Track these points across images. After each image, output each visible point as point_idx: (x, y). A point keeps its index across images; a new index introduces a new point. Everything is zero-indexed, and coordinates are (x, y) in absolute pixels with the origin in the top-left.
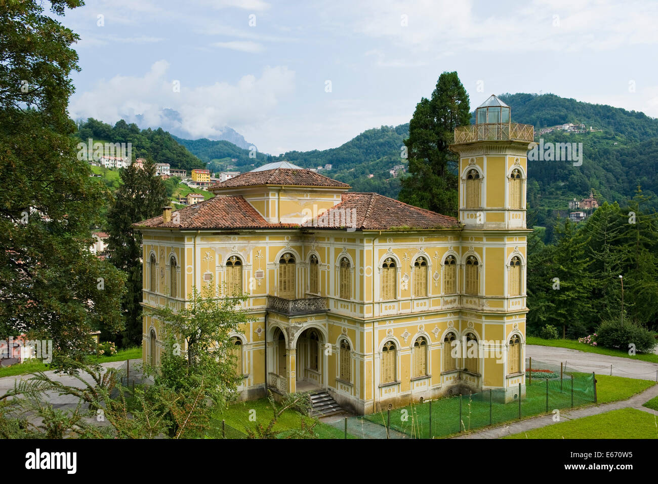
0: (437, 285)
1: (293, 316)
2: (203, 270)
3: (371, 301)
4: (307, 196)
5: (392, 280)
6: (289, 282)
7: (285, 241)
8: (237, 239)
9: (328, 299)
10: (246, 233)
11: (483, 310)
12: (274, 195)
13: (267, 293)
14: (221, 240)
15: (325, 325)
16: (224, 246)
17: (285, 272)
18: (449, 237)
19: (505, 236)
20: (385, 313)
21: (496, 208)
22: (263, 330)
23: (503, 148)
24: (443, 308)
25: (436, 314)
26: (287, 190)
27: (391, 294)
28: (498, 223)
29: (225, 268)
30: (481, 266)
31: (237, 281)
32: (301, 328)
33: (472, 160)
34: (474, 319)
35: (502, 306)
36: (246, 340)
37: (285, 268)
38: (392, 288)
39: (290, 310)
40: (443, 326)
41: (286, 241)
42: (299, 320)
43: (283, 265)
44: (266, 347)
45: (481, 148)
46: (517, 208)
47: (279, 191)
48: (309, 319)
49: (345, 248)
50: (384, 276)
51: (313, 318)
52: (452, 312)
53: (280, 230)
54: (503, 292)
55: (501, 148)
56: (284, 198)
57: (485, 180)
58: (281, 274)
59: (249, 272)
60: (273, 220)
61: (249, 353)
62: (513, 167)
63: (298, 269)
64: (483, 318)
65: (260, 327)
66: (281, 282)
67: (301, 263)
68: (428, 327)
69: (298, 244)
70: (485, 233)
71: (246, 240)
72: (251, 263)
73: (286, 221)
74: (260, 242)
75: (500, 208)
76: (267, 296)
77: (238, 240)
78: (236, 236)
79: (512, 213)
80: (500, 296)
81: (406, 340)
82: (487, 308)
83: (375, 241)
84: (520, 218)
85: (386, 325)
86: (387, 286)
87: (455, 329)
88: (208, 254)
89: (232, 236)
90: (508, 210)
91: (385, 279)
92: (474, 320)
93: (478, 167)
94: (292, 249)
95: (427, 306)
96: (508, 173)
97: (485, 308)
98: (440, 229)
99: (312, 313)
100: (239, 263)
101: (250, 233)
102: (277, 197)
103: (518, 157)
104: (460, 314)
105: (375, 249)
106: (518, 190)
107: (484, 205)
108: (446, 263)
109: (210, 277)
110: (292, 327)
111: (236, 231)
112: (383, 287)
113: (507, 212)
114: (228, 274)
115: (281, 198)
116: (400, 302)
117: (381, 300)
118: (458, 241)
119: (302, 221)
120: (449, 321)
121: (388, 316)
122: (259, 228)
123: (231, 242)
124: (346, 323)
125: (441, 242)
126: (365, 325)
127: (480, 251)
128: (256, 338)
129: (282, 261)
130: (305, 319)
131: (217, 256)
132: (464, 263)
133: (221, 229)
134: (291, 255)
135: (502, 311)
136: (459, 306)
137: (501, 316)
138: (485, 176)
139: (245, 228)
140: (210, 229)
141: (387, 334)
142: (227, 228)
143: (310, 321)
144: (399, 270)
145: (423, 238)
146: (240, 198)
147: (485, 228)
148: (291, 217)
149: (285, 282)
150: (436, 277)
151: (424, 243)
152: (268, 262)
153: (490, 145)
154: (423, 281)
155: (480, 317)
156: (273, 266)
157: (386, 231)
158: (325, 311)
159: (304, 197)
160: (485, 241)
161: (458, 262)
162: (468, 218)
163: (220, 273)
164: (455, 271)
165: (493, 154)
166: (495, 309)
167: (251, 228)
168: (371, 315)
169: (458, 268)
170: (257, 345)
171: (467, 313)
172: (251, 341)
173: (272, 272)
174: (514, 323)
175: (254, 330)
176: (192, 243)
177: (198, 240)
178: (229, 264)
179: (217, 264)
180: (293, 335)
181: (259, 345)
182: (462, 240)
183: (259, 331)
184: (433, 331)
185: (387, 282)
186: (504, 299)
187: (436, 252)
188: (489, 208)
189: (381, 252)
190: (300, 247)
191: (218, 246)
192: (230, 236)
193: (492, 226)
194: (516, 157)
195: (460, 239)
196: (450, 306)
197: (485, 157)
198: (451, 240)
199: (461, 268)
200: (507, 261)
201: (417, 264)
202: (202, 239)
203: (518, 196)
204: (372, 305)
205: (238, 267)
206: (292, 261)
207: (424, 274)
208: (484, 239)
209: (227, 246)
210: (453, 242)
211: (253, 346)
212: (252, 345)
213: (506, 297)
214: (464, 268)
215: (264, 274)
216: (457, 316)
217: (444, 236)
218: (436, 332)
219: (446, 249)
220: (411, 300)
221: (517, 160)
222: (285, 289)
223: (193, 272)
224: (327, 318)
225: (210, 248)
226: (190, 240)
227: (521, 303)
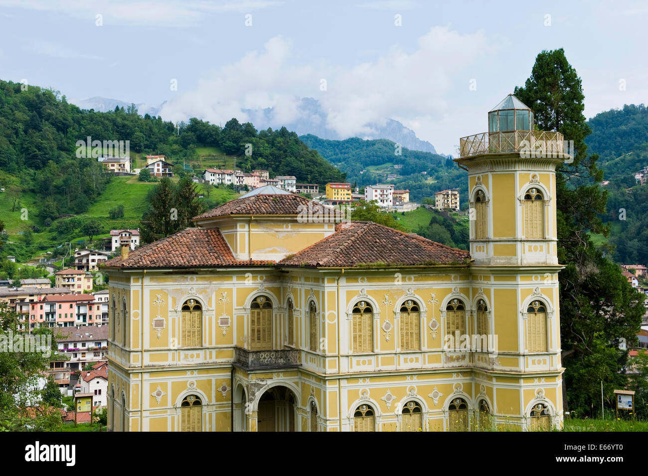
0: (434, 336)
1: (252, 371)
2: (152, 315)
3: (337, 354)
4: (287, 227)
5: (368, 328)
6: (264, 331)
7: (257, 282)
8: (195, 279)
9: (299, 351)
10: (206, 273)
11: (493, 369)
12: (244, 227)
13: (235, 344)
14: (176, 280)
15: (297, 383)
16: (178, 287)
17: (259, 319)
18: (453, 276)
19: (517, 274)
20: (356, 369)
21: (505, 238)
22: (229, 388)
23: (512, 162)
24: (446, 366)
25: (434, 373)
26: (260, 220)
27: (367, 346)
28: (508, 257)
29: (180, 314)
30: (490, 312)
31: (196, 329)
32: (264, 385)
33: (479, 178)
34: (485, 381)
35: (517, 365)
36: (207, 400)
37: (259, 314)
38: (368, 338)
39: (250, 364)
40: (447, 389)
41: (259, 281)
42: (262, 376)
43: (256, 311)
44: (232, 410)
45: (485, 163)
46: (538, 236)
47: (249, 222)
48: (274, 376)
49: (312, 289)
50: (355, 324)
51: (281, 375)
52: (460, 372)
53: (251, 267)
54: (517, 346)
55: (509, 162)
56: (256, 230)
57: (491, 204)
58: (253, 321)
59: (210, 319)
60: (242, 256)
61: (210, 415)
62: (527, 186)
63: (276, 315)
64: (494, 380)
65: (224, 384)
66: (253, 330)
67: (279, 308)
68: (422, 390)
69: (275, 285)
70: (491, 270)
71: (207, 281)
72: (213, 307)
73: (257, 257)
74: (225, 282)
75: (511, 238)
76: (234, 348)
77: (197, 280)
78: (195, 276)
79: (527, 244)
80: (513, 352)
81: (388, 405)
82: (498, 367)
83: (339, 281)
84: (541, 250)
85: (359, 384)
86: (360, 336)
87: (465, 394)
88: (159, 296)
89: (189, 276)
90: (521, 241)
91: (357, 328)
92: (484, 383)
93: (484, 187)
94: (268, 291)
95: (420, 363)
96: (521, 193)
97: (495, 367)
98: (433, 266)
99: (279, 367)
100: (198, 307)
101: (212, 272)
102: (247, 228)
103: (537, 173)
104: (473, 375)
105: (340, 290)
106: (539, 215)
107: (491, 235)
108: (449, 308)
109: (159, 324)
110: (252, 384)
111: (191, 270)
112: (355, 337)
113: (519, 244)
114: (184, 320)
115: (252, 230)
116: (380, 357)
117: (351, 353)
118: (465, 281)
119: (277, 257)
120: (455, 383)
121: (360, 373)
122: (222, 266)
123: (187, 283)
124: (314, 381)
125: (441, 282)
126: (327, 382)
127: (487, 292)
128: (219, 398)
129: (255, 305)
130: (270, 376)
131: (170, 300)
132: (475, 309)
133: (173, 267)
134: (267, 299)
135: (517, 371)
136: (470, 364)
137: (516, 377)
138: (491, 198)
139: (204, 266)
140: (159, 268)
141: (361, 396)
142: (180, 267)
143: (276, 378)
144: (376, 316)
145: (412, 277)
146: (214, 231)
147: (492, 264)
148: (265, 253)
149: (259, 331)
150: (434, 325)
151: (415, 283)
152: (235, 306)
153: (495, 160)
154: (415, 331)
155: (490, 378)
156: (243, 312)
157: (350, 269)
158: (296, 367)
159: (283, 227)
160: (492, 281)
161: (468, 308)
162: (477, 251)
163: (174, 320)
164: (463, 318)
165: (500, 170)
166: (507, 368)
167: (211, 266)
168: (335, 371)
169: (468, 315)
170: (221, 406)
171: (479, 373)
172: (214, 402)
173: (240, 319)
174: (537, 389)
175: (217, 388)
176: (140, 284)
177: (147, 281)
178: (186, 308)
179: (170, 308)
180: (253, 394)
181: (224, 407)
182: (473, 279)
183: (224, 389)
184: (431, 395)
185: (360, 331)
186: (519, 355)
187: (433, 295)
188: (497, 239)
189: (350, 295)
190: (279, 289)
191: (171, 288)
192: (186, 276)
193: (500, 261)
194: (532, 173)
195: (470, 278)
196: (456, 364)
197: (490, 174)
198: (455, 278)
199: (472, 315)
200: (523, 306)
201: (403, 310)
202: (151, 279)
203: (539, 222)
204: (337, 358)
205: (197, 313)
206: (268, 305)
207: (415, 321)
208: (492, 278)
209: (183, 287)
210: (458, 282)
211: (216, 408)
212: (214, 407)
213: (522, 352)
214: (475, 315)
215: (230, 321)
216: (468, 378)
217: (444, 275)
218: (435, 396)
219: (449, 291)
220: (396, 354)
221: (534, 177)
222: (259, 339)
223: (140, 318)
224: (299, 374)
225: (162, 290)
226: (136, 280)
227: (548, 362)
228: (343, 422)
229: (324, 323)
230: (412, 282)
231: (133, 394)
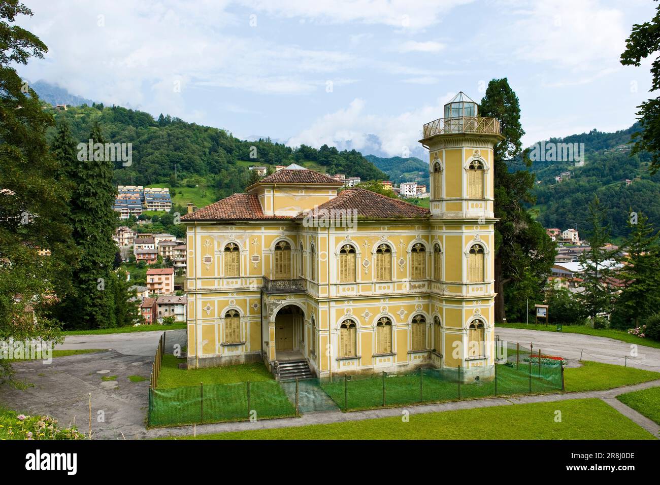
0: (402, 270)
1: (270, 294)
2: (203, 253)
3: (327, 283)
4: (302, 192)
5: (352, 264)
6: (285, 265)
7: (280, 231)
8: (234, 229)
9: (306, 280)
10: (241, 224)
11: (443, 295)
12: (270, 192)
13: (263, 274)
14: (219, 229)
15: (304, 303)
16: (222, 234)
17: (281, 257)
18: (417, 226)
19: (462, 224)
20: (342, 294)
21: (454, 198)
22: (259, 305)
23: (460, 141)
24: (410, 292)
25: (401, 297)
26: (282, 187)
27: (351, 277)
28: (457, 212)
29: (223, 253)
30: (442, 253)
31: (235, 264)
32: (280, 304)
33: (436, 154)
34: (438, 303)
35: (461, 291)
36: (243, 313)
37: (281, 254)
38: (352, 272)
39: (269, 289)
40: (410, 309)
41: (281, 230)
42: (278, 298)
43: (279, 251)
44: (262, 320)
45: (440, 142)
46: (479, 197)
47: (273, 188)
48: (288, 298)
49: (312, 235)
50: (342, 262)
51: (292, 297)
52: (421, 296)
53: (274, 221)
54: (461, 277)
55: (457, 140)
56: (279, 195)
57: (444, 172)
58: (277, 259)
59: (245, 257)
60: (268, 213)
61: (246, 324)
62: (471, 159)
63: (293, 255)
64: (444, 302)
65: (256, 302)
66: (277, 265)
67: (296, 250)
68: (392, 309)
69: (293, 233)
70: (443, 222)
71: (243, 230)
72: (247, 249)
73: (279, 213)
74: (256, 231)
75: (458, 198)
76: (263, 277)
77: (235, 229)
78: (233, 227)
79: (470, 202)
80: (458, 282)
81: (366, 320)
82: (447, 293)
83: (330, 230)
84: (481, 207)
85: (344, 305)
86: (346, 270)
87: (424, 312)
88: (208, 241)
89: (230, 227)
90: (466, 200)
91: (343, 264)
92: (438, 304)
93: (439, 160)
94: (287, 238)
95: (390, 290)
96: (466, 164)
97: (445, 293)
98: (400, 219)
99: (291, 292)
100: (236, 249)
101: (246, 224)
102: (272, 193)
103: (478, 149)
104: (430, 298)
105: (330, 237)
106: (480, 181)
107: (444, 196)
108: (414, 250)
109: (208, 260)
110: (271, 304)
111: (230, 222)
112: (342, 271)
113: (464, 202)
114: (226, 258)
115: (275, 194)
116: (360, 285)
117: (338, 282)
118: (426, 230)
119: (293, 214)
120: (417, 304)
121: (346, 297)
122: (252, 220)
123: (228, 231)
124: (313, 302)
125: (407, 231)
126: (320, 303)
127: (441, 238)
128: (252, 312)
129: (278, 247)
130: (284, 297)
131: (216, 243)
132: (432, 251)
133: (216, 220)
134: (287, 243)
135: (460, 296)
136: (429, 290)
137: (460, 301)
138: (444, 168)
139: (239, 220)
140: (208, 220)
141: (345, 313)
142: (222, 220)
143: (289, 299)
144: (357, 256)
145: (386, 227)
146: (254, 196)
147: (444, 217)
148: (286, 210)
149: (281, 266)
150: (402, 262)
151: (388, 231)
152: (263, 248)
153: (447, 139)
154: (388, 267)
155: (441, 301)
156: (269, 252)
158: (303, 291)
159: (298, 193)
160: (445, 230)
161: (427, 250)
162: (434, 208)
163: (218, 257)
164: (424, 257)
165: (451, 147)
166: (454, 294)
167: (244, 220)
168: (326, 295)
169: (427, 255)
170: (254, 318)
171: (434, 297)
172: (248, 314)
173: (267, 257)
174: (475, 309)
175: (250, 305)
176: (193, 231)
177: (198, 230)
178: (227, 249)
179: (216, 249)
180: (272, 310)
181: (257, 318)
182: (432, 229)
183: (256, 306)
184: (399, 313)
185: (346, 266)
186: (463, 284)
187: (402, 241)
188: (448, 198)
189: (338, 240)
190: (295, 236)
191: (216, 235)
192: (227, 226)
193: (451, 215)
194: (475, 149)
195: (430, 228)
196: (418, 290)
197: (444, 150)
198: (419, 228)
199: (430, 255)
200: (466, 248)
201: (379, 251)
202: (202, 228)
203: (480, 186)
204: (328, 286)
205: (236, 253)
206: (288, 247)
207: (388, 260)
208: (444, 228)
209: (225, 234)
210: (421, 231)
211: (250, 318)
212: (249, 318)
213: (464, 282)
214: (433, 255)
215: (259, 258)
216: (427, 300)
217: (410, 226)
218: (402, 314)
219: (414, 237)
220: (372, 283)
221: (476, 152)
222: (281, 271)
223: (194, 255)
224: (306, 296)
225: (210, 236)
226: (191, 229)
227: (484, 289)
228: (331, 332)
229: (318, 260)
230: (386, 231)
231: (190, 308)
